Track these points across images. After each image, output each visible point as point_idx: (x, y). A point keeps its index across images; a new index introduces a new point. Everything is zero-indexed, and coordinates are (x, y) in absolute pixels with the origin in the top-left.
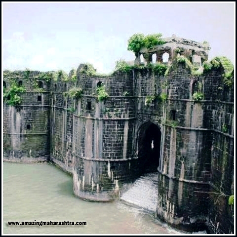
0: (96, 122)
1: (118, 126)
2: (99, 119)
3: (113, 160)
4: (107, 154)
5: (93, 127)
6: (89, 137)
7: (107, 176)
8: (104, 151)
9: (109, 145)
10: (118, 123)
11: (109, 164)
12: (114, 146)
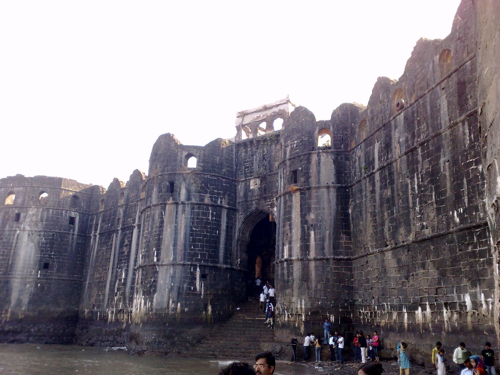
0: (180, 207)
1: (212, 214)
2: (187, 203)
3: (205, 264)
4: (196, 255)
5: (177, 214)
6: (169, 229)
7: (195, 289)
8: (191, 250)
9: (200, 241)
10: (213, 211)
11: (198, 269)
12: (206, 243)
